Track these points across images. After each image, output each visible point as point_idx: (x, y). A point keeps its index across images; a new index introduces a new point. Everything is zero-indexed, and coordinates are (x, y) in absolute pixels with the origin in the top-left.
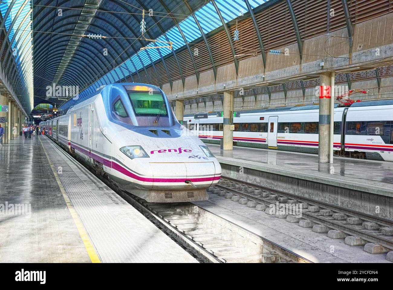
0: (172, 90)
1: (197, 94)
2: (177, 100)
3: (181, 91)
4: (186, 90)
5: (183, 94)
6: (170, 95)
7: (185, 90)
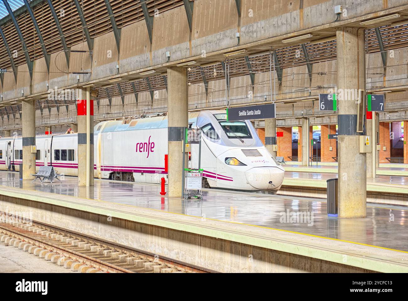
0: (154, 39)
1: (238, 44)
2: (171, 67)
3: (181, 40)
4: (199, 37)
5: (190, 49)
6: (148, 54)
7: (196, 35)
